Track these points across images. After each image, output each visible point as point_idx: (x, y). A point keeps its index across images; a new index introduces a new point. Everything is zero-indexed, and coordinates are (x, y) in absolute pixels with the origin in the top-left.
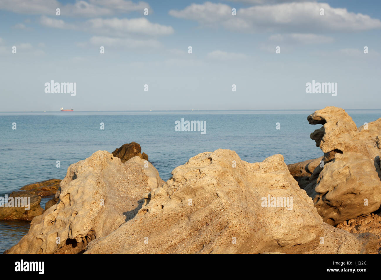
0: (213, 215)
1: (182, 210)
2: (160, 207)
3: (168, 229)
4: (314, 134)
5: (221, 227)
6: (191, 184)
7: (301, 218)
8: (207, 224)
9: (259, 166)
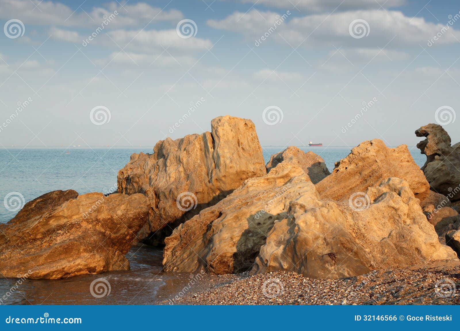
0: (373, 172)
1: (357, 169)
2: (345, 168)
3: (349, 180)
4: (420, 144)
5: (378, 177)
6: (362, 155)
7: (417, 178)
8: (370, 176)
9: (394, 150)
